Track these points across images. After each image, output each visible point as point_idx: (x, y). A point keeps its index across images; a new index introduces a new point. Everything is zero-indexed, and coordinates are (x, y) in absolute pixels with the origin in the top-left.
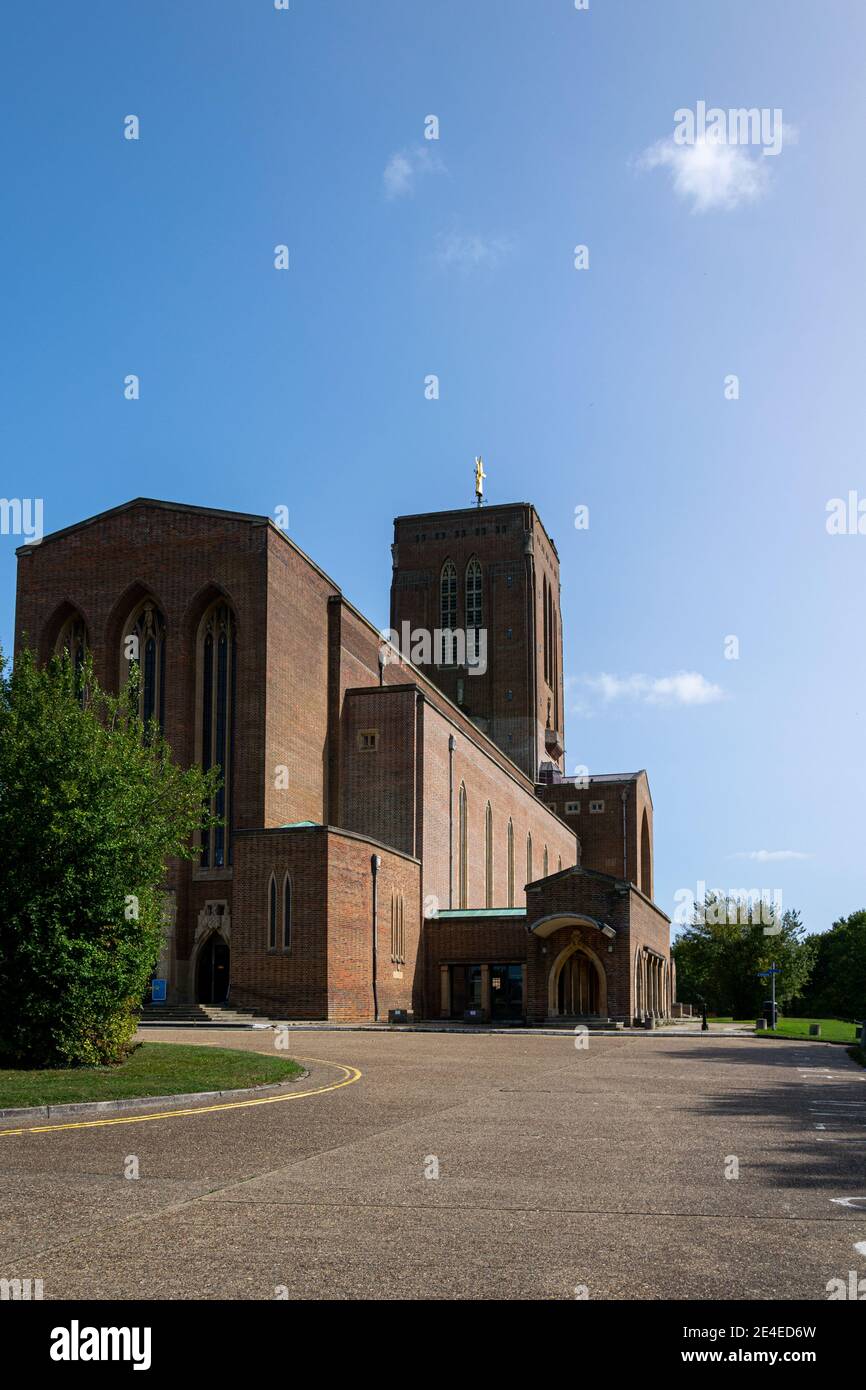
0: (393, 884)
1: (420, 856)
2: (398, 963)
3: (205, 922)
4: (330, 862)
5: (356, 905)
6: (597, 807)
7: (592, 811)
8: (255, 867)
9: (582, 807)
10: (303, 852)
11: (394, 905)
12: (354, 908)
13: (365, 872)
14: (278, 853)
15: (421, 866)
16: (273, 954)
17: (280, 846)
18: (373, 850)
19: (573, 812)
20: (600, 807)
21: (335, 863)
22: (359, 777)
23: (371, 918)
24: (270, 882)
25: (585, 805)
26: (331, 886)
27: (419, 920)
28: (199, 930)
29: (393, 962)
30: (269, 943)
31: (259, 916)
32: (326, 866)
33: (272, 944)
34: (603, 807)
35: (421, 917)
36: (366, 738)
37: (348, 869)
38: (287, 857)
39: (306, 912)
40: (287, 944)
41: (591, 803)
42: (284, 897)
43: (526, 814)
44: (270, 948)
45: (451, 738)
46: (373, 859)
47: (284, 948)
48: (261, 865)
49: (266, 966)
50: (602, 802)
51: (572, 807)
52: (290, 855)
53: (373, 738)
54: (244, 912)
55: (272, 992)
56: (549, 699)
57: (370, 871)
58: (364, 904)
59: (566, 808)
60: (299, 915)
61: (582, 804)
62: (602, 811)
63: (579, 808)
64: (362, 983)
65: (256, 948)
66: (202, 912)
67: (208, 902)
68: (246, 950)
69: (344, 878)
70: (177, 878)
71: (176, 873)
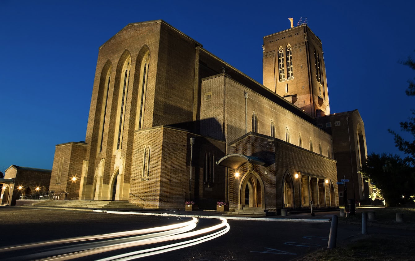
0: (205, 150)
1: (225, 139)
7: (336, 125)
8: (140, 144)
10: (155, 137)
11: (206, 159)
13: (185, 144)
14: (147, 138)
15: (226, 144)
16: (143, 179)
17: (148, 136)
19: (328, 126)
20: (339, 124)
22: (205, 110)
24: (145, 149)
25: (333, 123)
30: (142, 175)
31: (140, 164)
33: (144, 176)
36: (208, 96)
37: (174, 143)
38: (150, 139)
39: (154, 162)
40: (148, 176)
41: (335, 122)
42: (148, 156)
44: (143, 177)
45: (245, 94)
48: (142, 143)
49: (141, 185)
53: (210, 95)
54: (135, 163)
56: (320, 88)
58: (184, 158)
59: (326, 125)
60: (152, 163)
63: (331, 125)
65: (138, 177)
68: (135, 178)
69: (172, 147)
70: (126, 152)
71: (126, 150)
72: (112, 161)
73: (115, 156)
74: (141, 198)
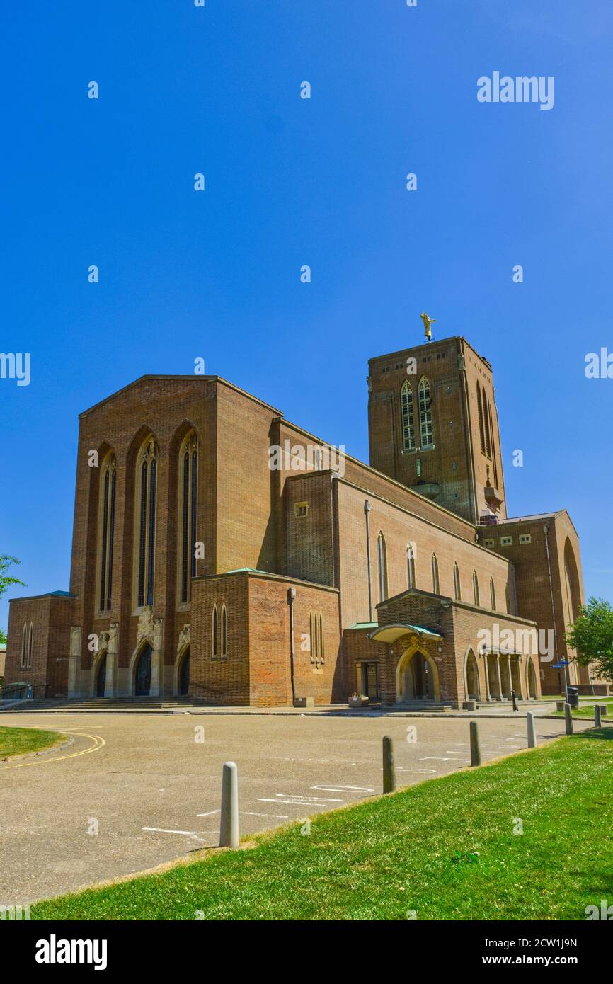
0: (311, 607)
1: (338, 585)
2: (317, 663)
3: (184, 639)
4: (250, 595)
5: (274, 624)
6: (526, 539)
7: (521, 542)
8: (204, 601)
9: (513, 540)
10: (233, 589)
11: (313, 622)
12: (273, 626)
13: (282, 600)
14: (218, 591)
15: (339, 594)
16: (215, 659)
17: (220, 586)
18: (288, 586)
19: (507, 544)
20: (527, 539)
21: (256, 596)
22: (296, 535)
23: (288, 632)
24: (214, 610)
25: (515, 538)
26: (252, 612)
27: (338, 632)
28: (180, 645)
29: (312, 663)
30: (213, 654)
31: (207, 634)
32: (248, 598)
33: (215, 654)
34: (530, 539)
35: (341, 629)
36: (301, 508)
37: (266, 599)
38: (224, 594)
39: (235, 631)
40: (224, 653)
41: (521, 537)
42: (222, 620)
43: (451, 549)
44: (214, 656)
45: (367, 501)
46: (289, 592)
47: (222, 656)
48: (207, 600)
49: (211, 668)
50: (529, 535)
51: (506, 541)
52: (225, 592)
53: (305, 508)
54: (197, 632)
55: (214, 686)
56: (488, 466)
57: (286, 599)
58: (281, 622)
59: (502, 542)
60: (231, 633)
61: (513, 537)
62: (530, 542)
63: (511, 541)
64: (282, 678)
65: (205, 656)
66: (182, 633)
67: (186, 626)
68: (199, 658)
69: (262, 605)
70: (164, 611)
71: (164, 608)
72: (131, 628)
73: (138, 617)
74: (214, 691)
